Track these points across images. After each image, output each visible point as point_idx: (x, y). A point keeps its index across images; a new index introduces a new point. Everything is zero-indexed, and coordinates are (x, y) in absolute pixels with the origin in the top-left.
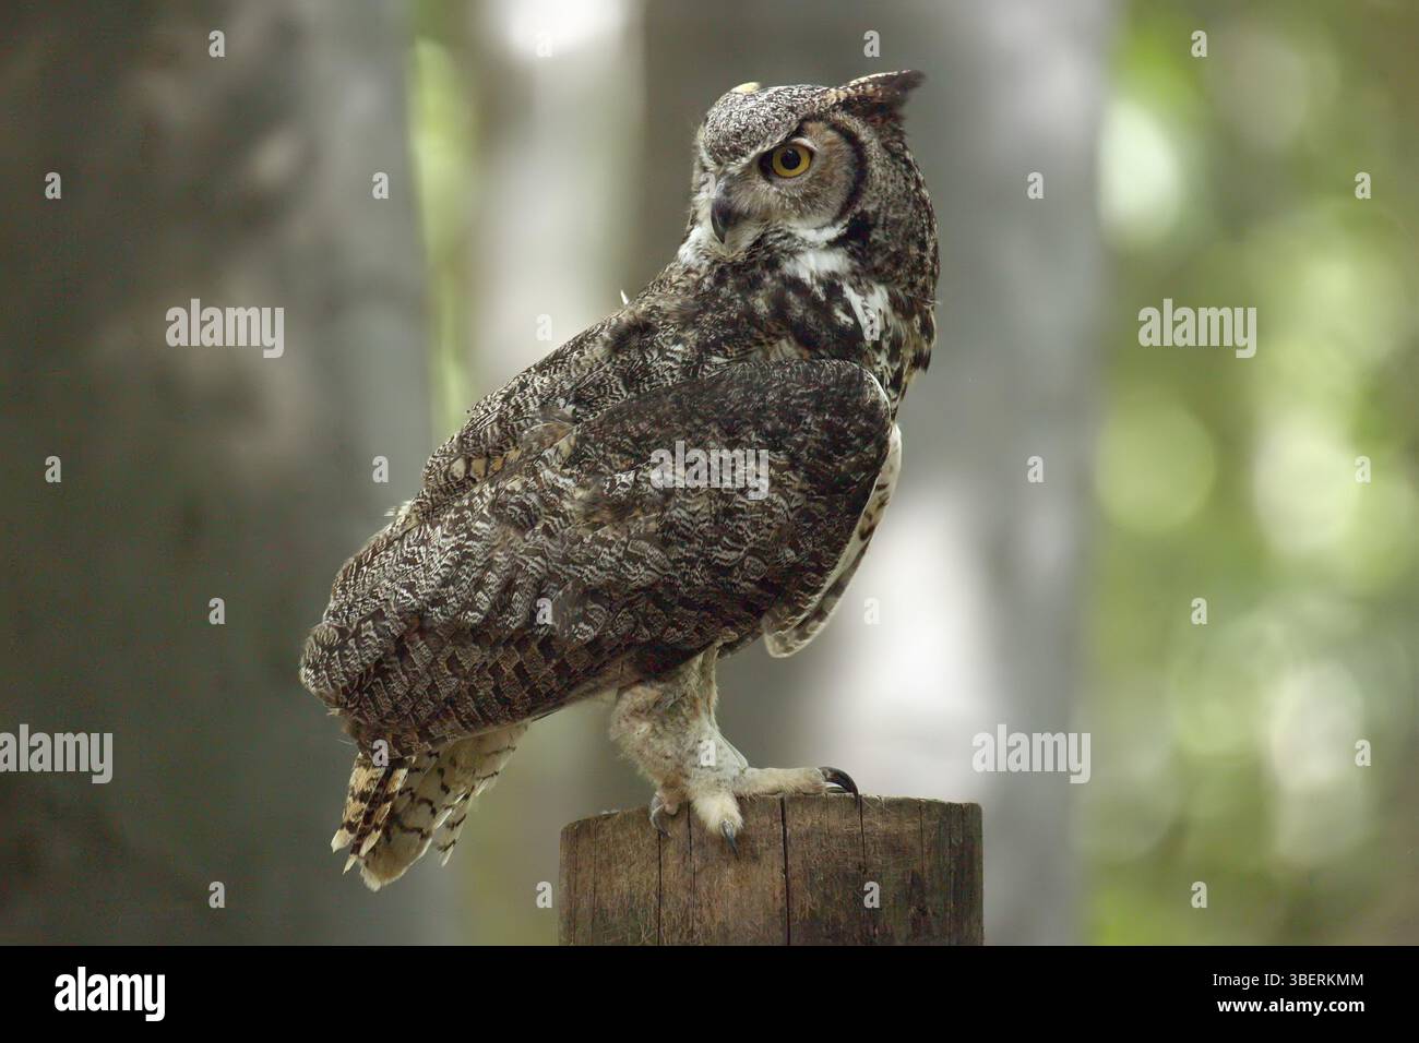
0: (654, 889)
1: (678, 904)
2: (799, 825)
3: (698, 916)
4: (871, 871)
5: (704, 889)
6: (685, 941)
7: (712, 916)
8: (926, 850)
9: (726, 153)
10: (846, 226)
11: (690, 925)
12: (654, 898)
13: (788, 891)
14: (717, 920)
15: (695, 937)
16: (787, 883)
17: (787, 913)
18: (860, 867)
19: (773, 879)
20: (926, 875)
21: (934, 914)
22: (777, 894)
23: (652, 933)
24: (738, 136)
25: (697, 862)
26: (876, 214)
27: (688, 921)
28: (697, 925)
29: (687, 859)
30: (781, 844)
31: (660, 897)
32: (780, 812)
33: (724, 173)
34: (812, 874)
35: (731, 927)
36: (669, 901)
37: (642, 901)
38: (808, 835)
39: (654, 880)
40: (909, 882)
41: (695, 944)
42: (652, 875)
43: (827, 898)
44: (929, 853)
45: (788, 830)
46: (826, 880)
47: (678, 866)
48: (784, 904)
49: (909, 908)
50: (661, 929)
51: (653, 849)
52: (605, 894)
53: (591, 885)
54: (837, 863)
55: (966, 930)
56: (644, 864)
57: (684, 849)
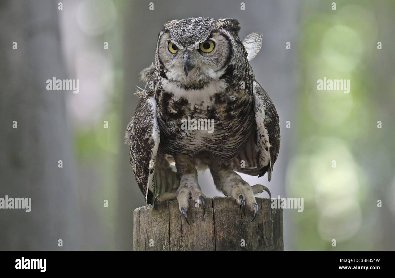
0: (167, 231)
1: (176, 236)
2: (219, 208)
3: (183, 240)
4: (244, 223)
5: (185, 231)
6: (179, 249)
7: (188, 240)
8: (263, 216)
9: (187, 43)
10: (226, 70)
11: (180, 243)
12: (168, 234)
13: (215, 231)
14: (190, 242)
15: (182, 248)
16: (215, 228)
17: (214, 238)
18: (240, 222)
19: (210, 227)
20: (263, 224)
21: (266, 238)
22: (211, 232)
23: (167, 246)
24: (191, 37)
25: (182, 221)
26: (235, 65)
27: (180, 242)
28: (183, 244)
29: (179, 220)
30: (212, 215)
31: (169, 234)
32: (212, 203)
33: (187, 50)
34: (223, 225)
35: (195, 244)
36: (173, 236)
37: (163, 235)
38: (222, 211)
39: (167, 228)
40: (257, 227)
41: (182, 250)
42: (167, 226)
43: (229, 234)
44: (264, 217)
45: (215, 210)
46: (228, 227)
47: (176, 223)
48: (213, 236)
49: (258, 236)
50: (170, 245)
51: (167, 217)
52: (150, 234)
53: (145, 230)
54: (232, 220)
55: (278, 244)
56: (164, 222)
57: (177, 217)
